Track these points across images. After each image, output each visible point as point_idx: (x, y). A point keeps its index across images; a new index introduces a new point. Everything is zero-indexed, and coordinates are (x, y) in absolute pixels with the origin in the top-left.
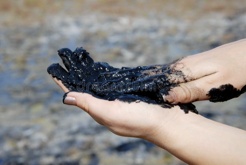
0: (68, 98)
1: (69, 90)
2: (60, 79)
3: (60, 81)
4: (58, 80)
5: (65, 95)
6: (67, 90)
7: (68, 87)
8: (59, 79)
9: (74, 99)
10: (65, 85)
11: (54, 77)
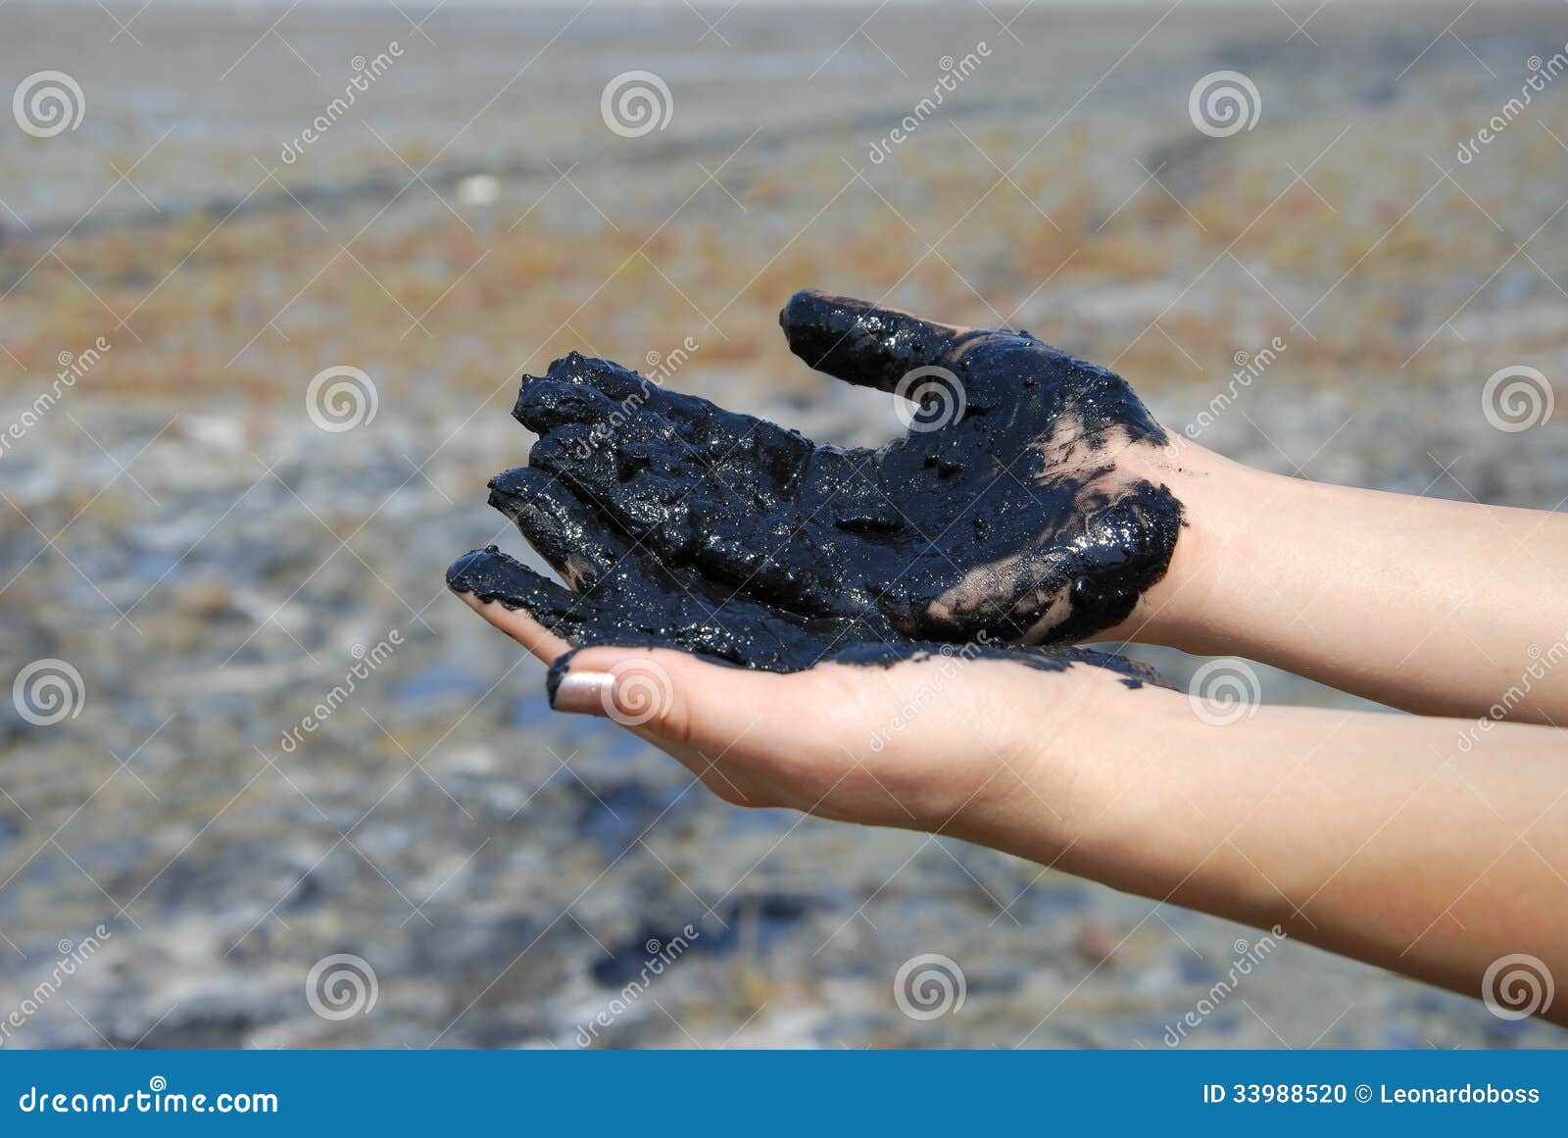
0: (576, 679)
1: (572, 645)
2: (519, 604)
3: (521, 611)
4: (509, 609)
5: (560, 666)
6: (558, 647)
7: (565, 633)
8: (512, 603)
9: (607, 680)
10: (548, 627)
11: (486, 599)
